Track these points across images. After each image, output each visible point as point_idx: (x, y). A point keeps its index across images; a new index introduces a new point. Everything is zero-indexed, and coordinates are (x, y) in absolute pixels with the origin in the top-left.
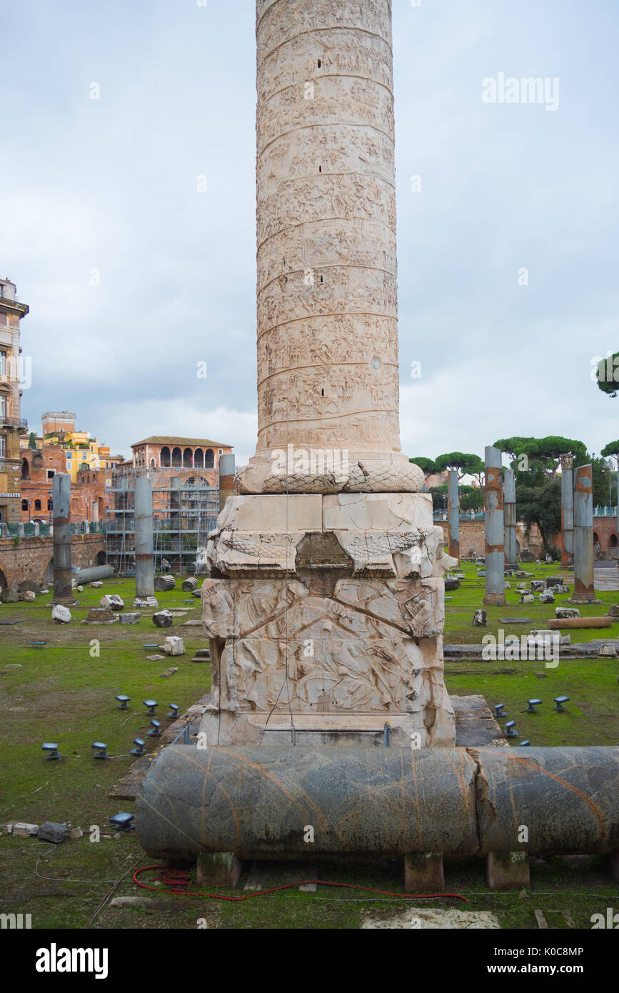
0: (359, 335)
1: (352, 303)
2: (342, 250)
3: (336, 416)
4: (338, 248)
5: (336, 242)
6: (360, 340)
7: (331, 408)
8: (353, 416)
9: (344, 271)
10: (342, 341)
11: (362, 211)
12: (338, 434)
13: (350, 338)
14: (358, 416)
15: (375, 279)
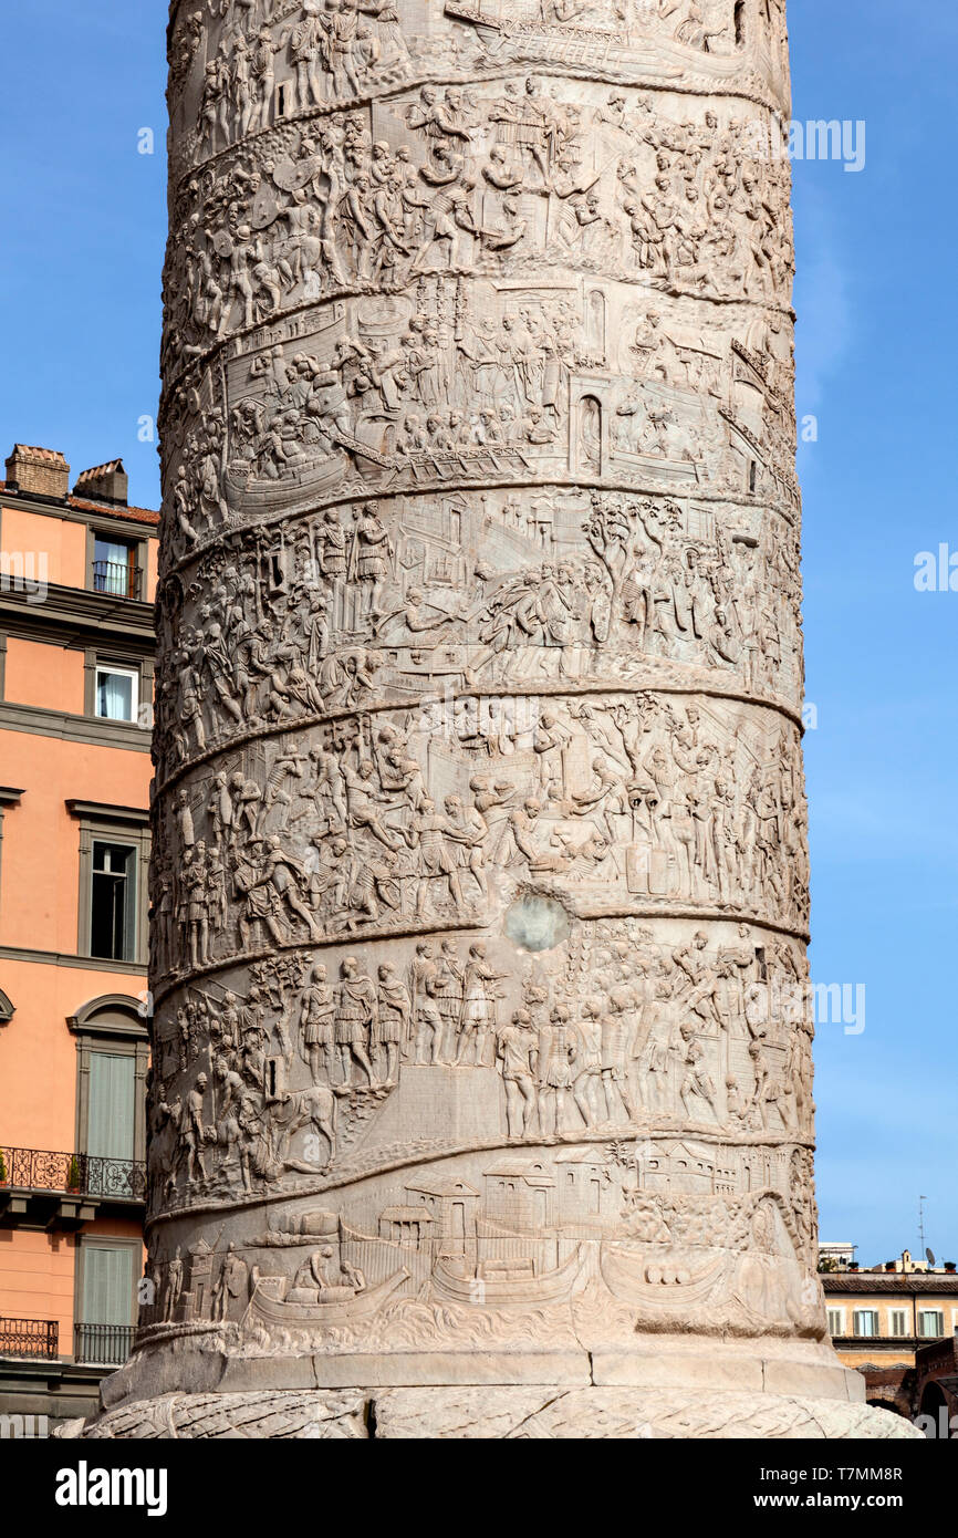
0: (435, 803)
1: (404, 660)
2: (363, 426)
3: (322, 1183)
4: (345, 422)
5: (338, 398)
6: (441, 820)
7: (310, 1149)
8: (396, 1180)
9: (368, 524)
10: (356, 836)
11: (462, 241)
12: (330, 1270)
13: (390, 817)
14: (425, 1177)
15: (531, 532)
